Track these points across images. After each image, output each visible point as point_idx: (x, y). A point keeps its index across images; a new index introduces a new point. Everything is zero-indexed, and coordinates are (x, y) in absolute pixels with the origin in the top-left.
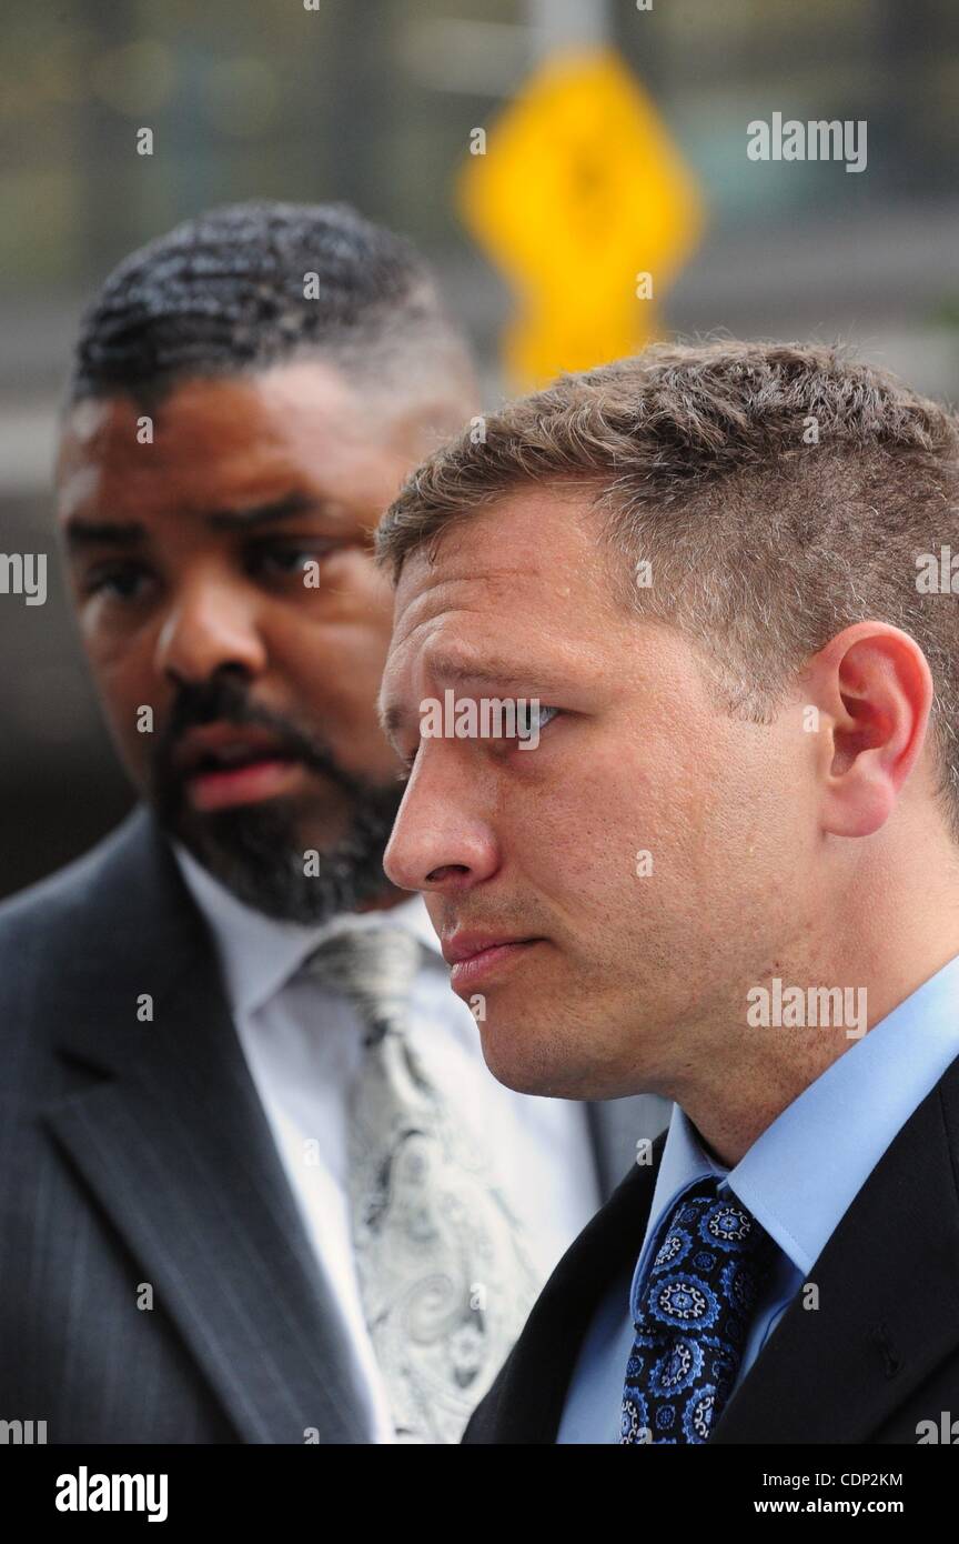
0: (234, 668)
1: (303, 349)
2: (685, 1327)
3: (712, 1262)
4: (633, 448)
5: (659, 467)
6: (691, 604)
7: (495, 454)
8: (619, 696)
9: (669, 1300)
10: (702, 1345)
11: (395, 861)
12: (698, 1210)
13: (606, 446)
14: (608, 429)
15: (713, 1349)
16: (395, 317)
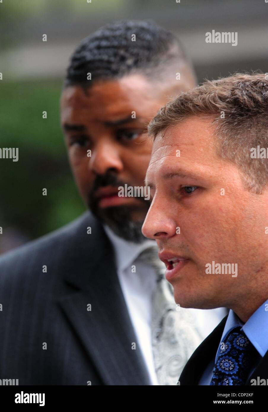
0: (113, 170)
1: (134, 70)
2: (227, 373)
3: (236, 353)
4: (226, 106)
5: (234, 113)
6: (239, 156)
7: (184, 105)
8: (216, 183)
9: (223, 364)
10: (232, 379)
11: (145, 229)
12: (234, 337)
13: (217, 105)
14: (219, 100)
15: (236, 380)
16: (163, 58)
